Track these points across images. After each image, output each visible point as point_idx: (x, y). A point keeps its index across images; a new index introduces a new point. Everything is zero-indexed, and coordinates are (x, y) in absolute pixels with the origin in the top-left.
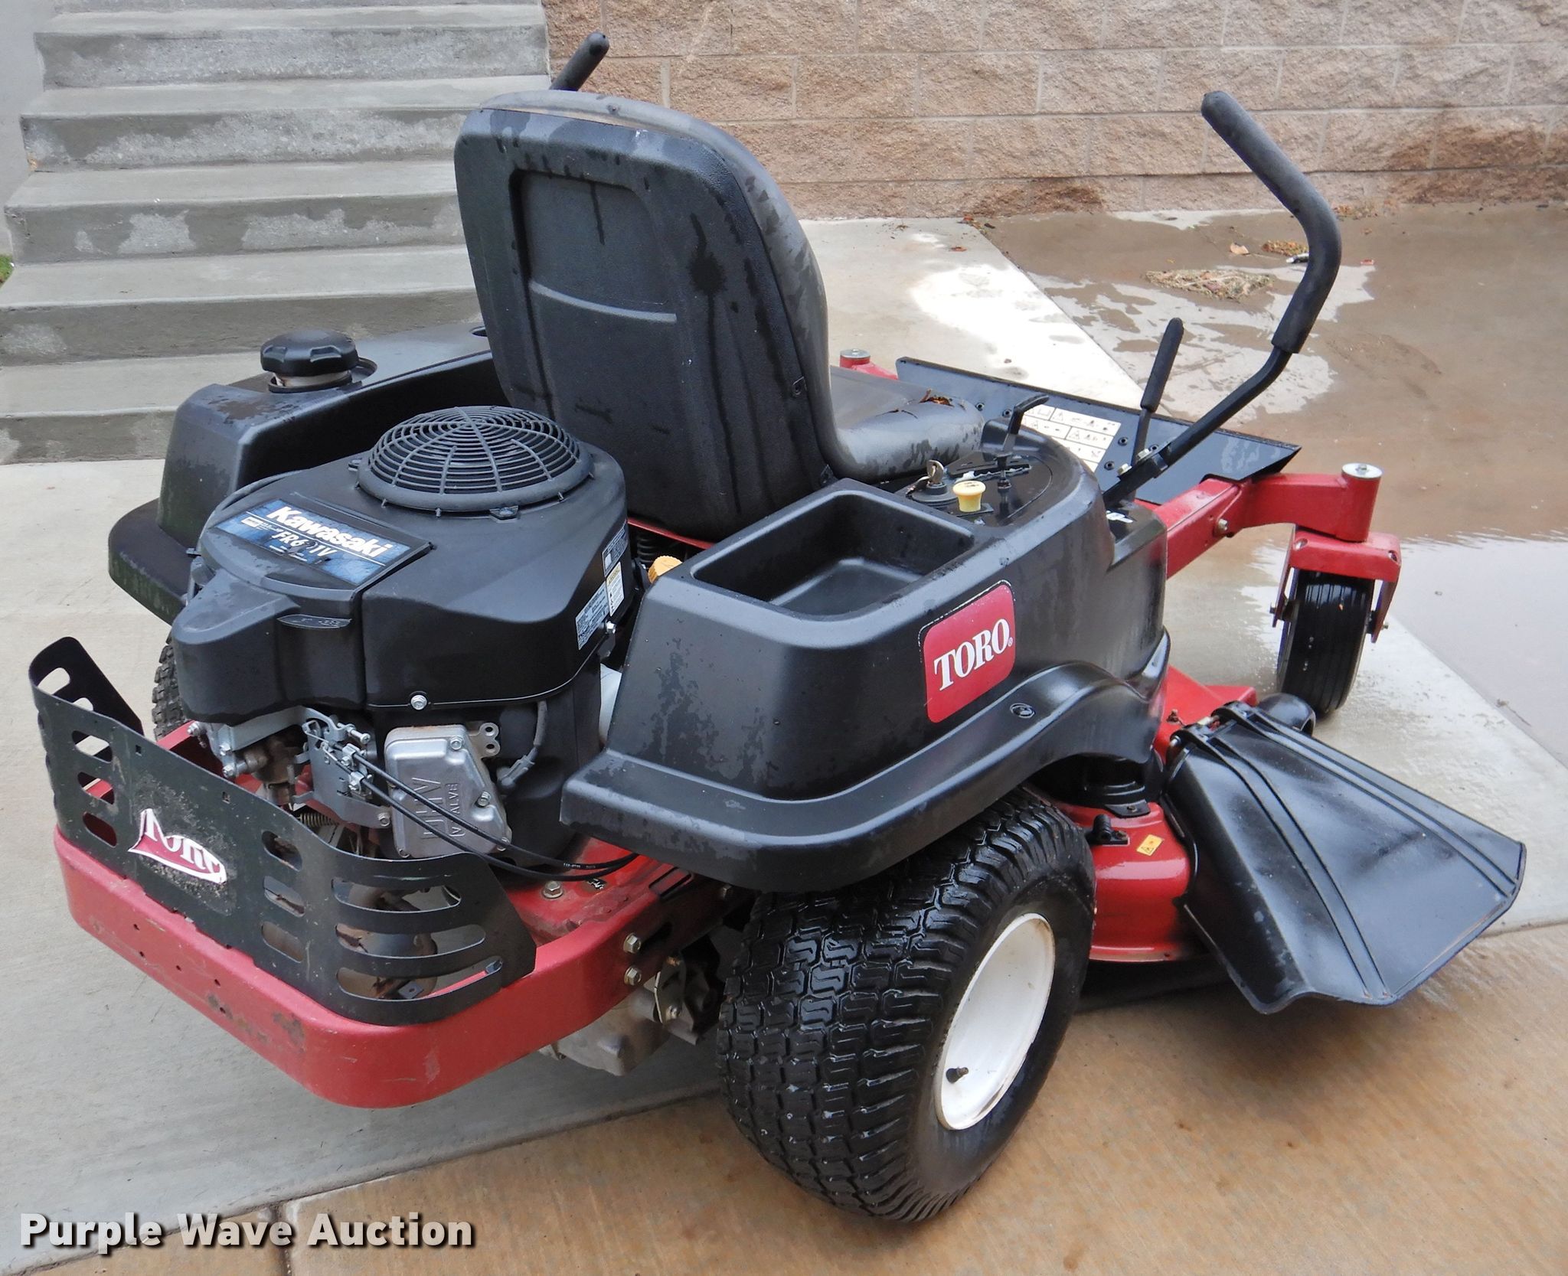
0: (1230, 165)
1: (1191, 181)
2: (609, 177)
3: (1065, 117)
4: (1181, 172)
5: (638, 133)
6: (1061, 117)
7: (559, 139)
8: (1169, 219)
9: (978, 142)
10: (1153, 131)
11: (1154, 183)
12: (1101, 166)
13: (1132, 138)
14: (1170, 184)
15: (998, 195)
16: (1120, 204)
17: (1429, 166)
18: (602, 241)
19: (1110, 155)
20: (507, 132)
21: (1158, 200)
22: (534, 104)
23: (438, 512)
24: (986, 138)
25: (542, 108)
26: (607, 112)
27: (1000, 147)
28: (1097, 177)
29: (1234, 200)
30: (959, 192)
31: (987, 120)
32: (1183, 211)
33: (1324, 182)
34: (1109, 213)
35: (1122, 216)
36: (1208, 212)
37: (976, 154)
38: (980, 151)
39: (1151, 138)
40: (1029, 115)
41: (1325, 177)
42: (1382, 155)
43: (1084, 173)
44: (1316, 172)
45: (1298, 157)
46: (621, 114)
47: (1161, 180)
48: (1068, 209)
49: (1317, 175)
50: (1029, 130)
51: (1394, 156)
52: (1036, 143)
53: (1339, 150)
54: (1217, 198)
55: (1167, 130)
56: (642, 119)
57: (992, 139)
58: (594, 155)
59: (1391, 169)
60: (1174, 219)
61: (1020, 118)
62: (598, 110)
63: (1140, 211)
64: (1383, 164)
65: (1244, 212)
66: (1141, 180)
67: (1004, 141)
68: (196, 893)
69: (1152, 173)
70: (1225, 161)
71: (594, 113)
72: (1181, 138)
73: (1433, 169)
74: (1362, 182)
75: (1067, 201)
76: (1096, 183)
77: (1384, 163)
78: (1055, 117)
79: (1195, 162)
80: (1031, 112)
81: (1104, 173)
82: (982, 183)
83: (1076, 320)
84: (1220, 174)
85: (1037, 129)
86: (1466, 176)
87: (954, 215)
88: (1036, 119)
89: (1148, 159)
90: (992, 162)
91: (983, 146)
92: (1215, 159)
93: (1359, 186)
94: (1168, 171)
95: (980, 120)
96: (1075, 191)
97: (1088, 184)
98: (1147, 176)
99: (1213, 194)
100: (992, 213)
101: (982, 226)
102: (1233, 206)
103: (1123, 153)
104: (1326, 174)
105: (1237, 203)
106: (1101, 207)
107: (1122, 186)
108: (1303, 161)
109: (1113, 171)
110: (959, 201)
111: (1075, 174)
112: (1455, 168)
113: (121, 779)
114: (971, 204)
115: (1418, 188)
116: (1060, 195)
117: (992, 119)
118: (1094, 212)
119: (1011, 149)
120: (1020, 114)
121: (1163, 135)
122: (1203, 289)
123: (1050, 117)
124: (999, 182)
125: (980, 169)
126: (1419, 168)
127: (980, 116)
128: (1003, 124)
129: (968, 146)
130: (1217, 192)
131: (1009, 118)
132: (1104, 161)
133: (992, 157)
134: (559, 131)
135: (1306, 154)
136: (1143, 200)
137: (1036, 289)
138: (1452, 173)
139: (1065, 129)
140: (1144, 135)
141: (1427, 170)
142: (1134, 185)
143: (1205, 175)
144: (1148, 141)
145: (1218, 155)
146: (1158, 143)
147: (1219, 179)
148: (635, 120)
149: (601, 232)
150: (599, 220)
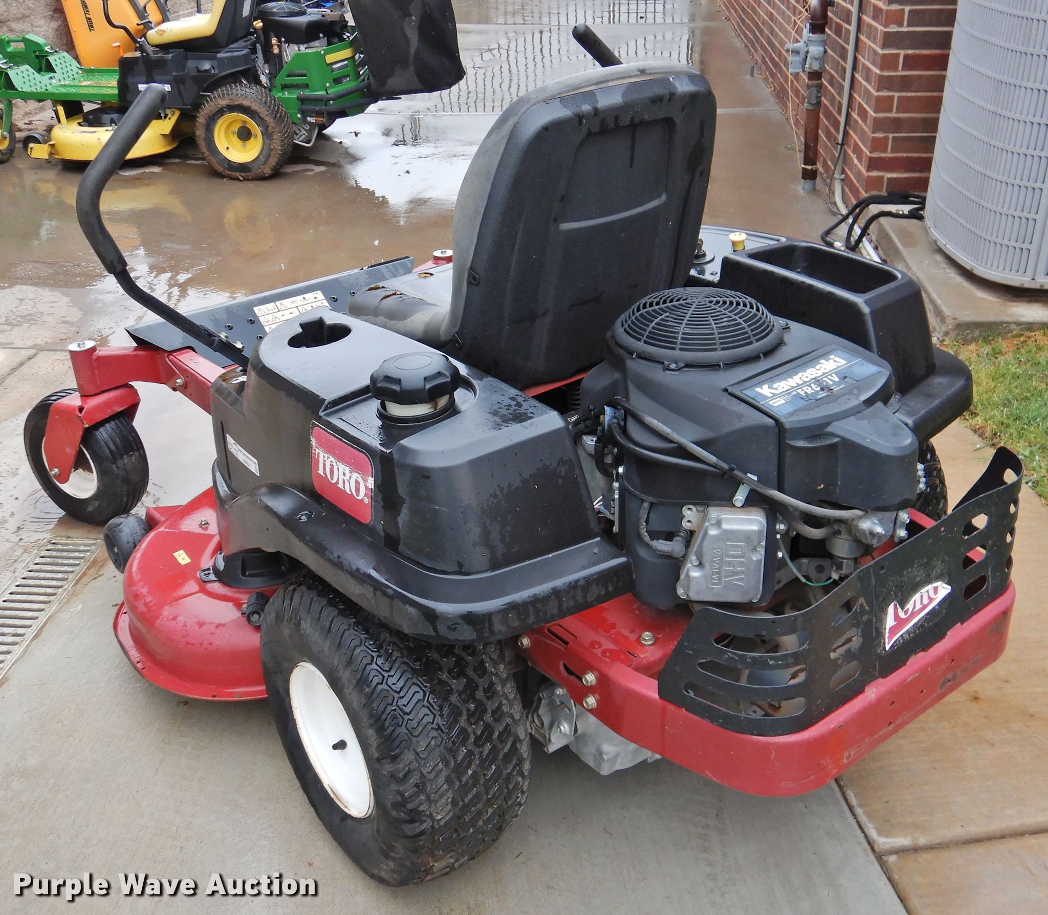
18: (631, 166)
20: (586, 108)
22: (583, 85)
26: (638, 73)
46: (648, 72)
62: (632, 74)
71: (630, 77)
148: (666, 73)
149: (632, 158)
150: (633, 149)
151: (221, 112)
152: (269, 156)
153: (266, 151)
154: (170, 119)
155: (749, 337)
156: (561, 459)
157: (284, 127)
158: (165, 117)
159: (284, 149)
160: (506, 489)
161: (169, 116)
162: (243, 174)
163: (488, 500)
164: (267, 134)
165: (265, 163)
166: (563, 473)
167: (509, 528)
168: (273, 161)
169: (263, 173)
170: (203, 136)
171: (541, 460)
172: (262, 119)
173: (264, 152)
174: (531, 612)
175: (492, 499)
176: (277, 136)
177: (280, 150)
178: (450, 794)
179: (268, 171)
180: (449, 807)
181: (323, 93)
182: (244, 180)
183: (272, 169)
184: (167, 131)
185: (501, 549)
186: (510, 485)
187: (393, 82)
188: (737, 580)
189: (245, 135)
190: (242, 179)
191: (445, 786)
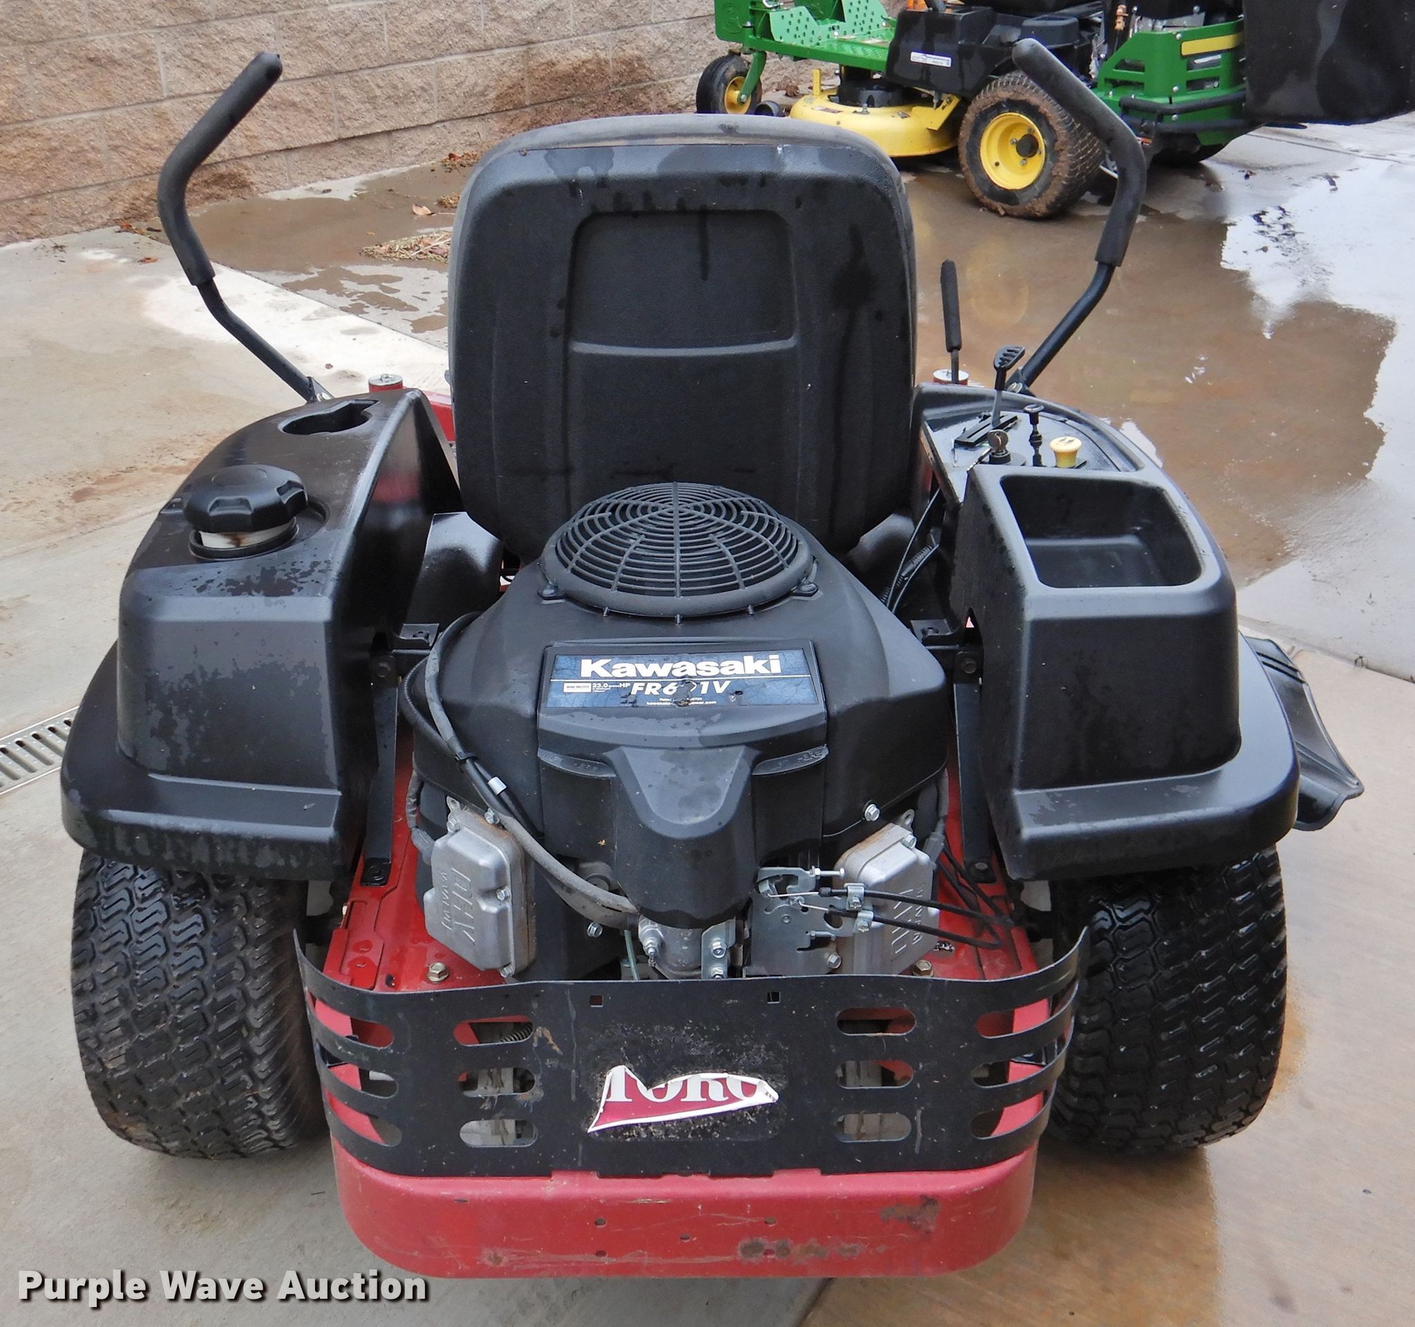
0: (363, 127)
1: (329, 149)
2: (747, 204)
3: (195, 98)
4: (320, 141)
5: (779, 149)
6: (191, 98)
7: (671, 170)
8: (324, 192)
9: (111, 138)
10: (284, 102)
11: (295, 156)
12: (241, 147)
13: (265, 112)
14: (311, 155)
15: (146, 194)
16: (268, 184)
17: (527, 103)
18: (705, 277)
19: (248, 133)
20: (586, 172)
21: (302, 174)
23: (751, 611)
24: (119, 133)
25: (618, 139)
26: (721, 131)
27: (136, 141)
28: (240, 158)
29: (371, 163)
30: (103, 198)
31: (115, 112)
32: (329, 181)
33: (446, 132)
34: (261, 195)
35: (277, 195)
36: (352, 178)
37: (112, 153)
38: (115, 148)
39: (283, 110)
40: (158, 101)
41: (444, 126)
42: (488, 97)
43: (227, 157)
44: (437, 122)
45: (419, 110)
46: (740, 132)
47: (301, 152)
48: (219, 197)
49: (438, 125)
50: (162, 118)
51: (498, 97)
52: (174, 131)
53: (453, 98)
54: (355, 162)
55: (297, 99)
56: (771, 133)
57: (125, 133)
58: (727, 181)
59: (497, 111)
60: (329, 191)
61: (150, 106)
63: (289, 188)
64: (490, 107)
65: (386, 173)
66: (282, 155)
67: (138, 132)
68: (710, 1135)
69: (293, 146)
70: (356, 124)
71: (701, 135)
72: (311, 106)
73: (532, 105)
74: (477, 126)
75: (216, 189)
76: (241, 165)
77: (492, 105)
78: (185, 100)
79: (329, 129)
80: (158, 97)
81: (247, 153)
82: (125, 184)
83: (344, 309)
84: (354, 138)
85: (171, 116)
86: (557, 108)
87: (105, 225)
88: (166, 104)
89: (285, 132)
90: (132, 159)
91: (117, 142)
92: (347, 123)
93: (475, 131)
94: (307, 142)
95: (107, 113)
96: (222, 176)
97: (233, 168)
98: (288, 150)
99: (352, 159)
100: (144, 215)
101: (144, 231)
102: (373, 168)
103: (261, 130)
104: (445, 124)
105: (374, 165)
106: (251, 190)
107: (266, 165)
108: (424, 113)
109: (255, 150)
110: (106, 208)
111: (219, 159)
112: (547, 102)
113: (555, 1051)
114: (119, 208)
115: (523, 125)
116: (207, 184)
117: (120, 110)
118: (247, 197)
119: (148, 141)
120: (149, 101)
121: (294, 104)
122: (430, 255)
123: (180, 100)
124: (142, 179)
125: (120, 168)
126: (520, 106)
127: (107, 109)
128: (132, 114)
129: (102, 145)
130: (354, 157)
131: (137, 107)
132: (244, 140)
133: (130, 153)
134: (666, 162)
135: (426, 106)
136: (291, 179)
137: (273, 288)
138: (546, 106)
139: (197, 111)
140: (276, 107)
141: (526, 107)
142: (278, 161)
143: (341, 140)
144: (280, 112)
145: (349, 118)
146: (290, 113)
147: (354, 143)
149: (704, 266)
150: (705, 253)
151: (997, 108)
152: (1047, 186)
153: (1045, 179)
154: (943, 108)
155: (673, 584)
156: (303, 663)
157: (1082, 146)
158: (938, 106)
159: (1073, 179)
160: (210, 676)
161: (944, 103)
162: (1006, 206)
163: (182, 681)
164: (1053, 153)
165: (1040, 195)
166: (300, 684)
167: (202, 728)
168: (1052, 194)
169: (1034, 209)
170: (967, 140)
171: (271, 655)
172: (1050, 127)
173: (1042, 179)
174: (168, 845)
175: (186, 682)
176: (1065, 157)
177: (1066, 179)
178: (126, 1044)
179: (1041, 208)
180: (122, 1060)
181: (1162, 100)
182: (1006, 215)
183: (1048, 207)
184: (936, 126)
185: (186, 753)
186: (216, 673)
187: (1281, 99)
188: (468, 930)
189: (1027, 148)
190: (1002, 213)
191: (118, 1031)
